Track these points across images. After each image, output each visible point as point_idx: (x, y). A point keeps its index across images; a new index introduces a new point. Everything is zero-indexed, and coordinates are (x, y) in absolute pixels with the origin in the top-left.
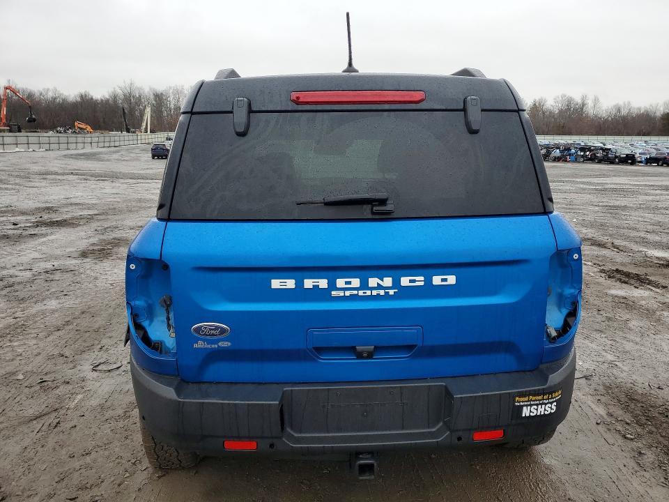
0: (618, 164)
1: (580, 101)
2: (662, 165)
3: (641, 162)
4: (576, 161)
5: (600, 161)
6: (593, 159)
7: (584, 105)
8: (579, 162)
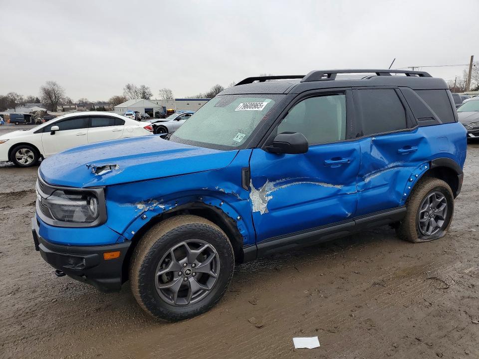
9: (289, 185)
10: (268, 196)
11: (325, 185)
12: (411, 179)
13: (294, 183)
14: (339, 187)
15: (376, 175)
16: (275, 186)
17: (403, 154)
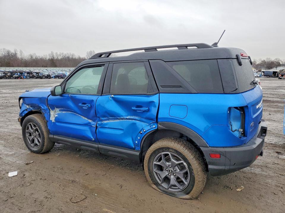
0: (44, 78)
1: (14, 52)
2: (60, 78)
3: (53, 77)
4: (26, 78)
5: (37, 78)
6: (33, 77)
7: (16, 54)
8: (28, 79)
9: (66, 112)
10: (56, 114)
11: (84, 118)
12: (141, 132)
13: (68, 112)
14: (90, 121)
15: (115, 121)
16: (60, 110)
17: (138, 111)
